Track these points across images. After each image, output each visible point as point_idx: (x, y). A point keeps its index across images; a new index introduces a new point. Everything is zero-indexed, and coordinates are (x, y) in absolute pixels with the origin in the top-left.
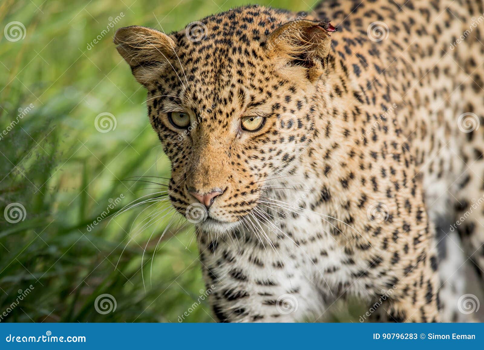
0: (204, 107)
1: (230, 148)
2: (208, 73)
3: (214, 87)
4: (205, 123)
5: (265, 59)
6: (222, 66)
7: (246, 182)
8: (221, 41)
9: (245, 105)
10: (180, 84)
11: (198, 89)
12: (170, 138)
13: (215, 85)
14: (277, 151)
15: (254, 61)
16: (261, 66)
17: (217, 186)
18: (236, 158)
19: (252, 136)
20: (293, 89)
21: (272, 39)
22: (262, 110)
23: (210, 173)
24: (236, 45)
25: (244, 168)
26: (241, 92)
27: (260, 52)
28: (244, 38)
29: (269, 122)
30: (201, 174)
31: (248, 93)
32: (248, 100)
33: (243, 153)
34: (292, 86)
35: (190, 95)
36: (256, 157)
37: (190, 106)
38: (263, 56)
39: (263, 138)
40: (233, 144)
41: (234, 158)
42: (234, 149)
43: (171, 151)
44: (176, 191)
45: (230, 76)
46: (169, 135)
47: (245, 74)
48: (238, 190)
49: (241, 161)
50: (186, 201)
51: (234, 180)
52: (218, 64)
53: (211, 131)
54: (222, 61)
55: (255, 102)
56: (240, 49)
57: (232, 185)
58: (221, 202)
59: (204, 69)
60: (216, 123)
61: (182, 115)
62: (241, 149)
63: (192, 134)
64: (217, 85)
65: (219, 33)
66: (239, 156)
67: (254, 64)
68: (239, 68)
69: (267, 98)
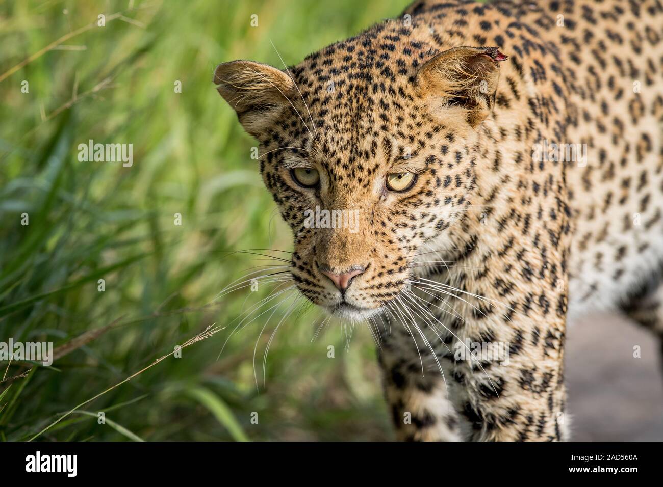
0: (339, 161)
1: (373, 214)
2: (341, 117)
3: (350, 135)
4: (340, 182)
5: (416, 98)
6: (360, 108)
7: (393, 257)
8: (357, 76)
9: (392, 159)
10: (305, 131)
11: (329, 138)
12: (293, 200)
13: (352, 133)
14: (431, 216)
15: (402, 101)
16: (411, 107)
17: (358, 262)
18: (380, 226)
19: (400, 198)
20: (450, 137)
21: (424, 73)
22: (413, 165)
23: (349, 245)
24: (377, 80)
25: (390, 239)
26: (387, 143)
27: (409, 90)
28: (386, 72)
29: (422, 180)
30: (336, 248)
31: (396, 143)
32: (395, 152)
33: (389, 219)
34: (449, 132)
35: (320, 147)
36: (405, 225)
37: (320, 160)
38: (412, 94)
39: (414, 200)
40: (376, 208)
41: (378, 226)
42: (378, 215)
43: (294, 217)
44: (301, 268)
45: (372, 121)
46: (292, 196)
47: (390, 119)
48: (383, 267)
49: (387, 230)
50: (315, 281)
51: (378, 255)
52: (355, 105)
53: (348, 192)
54: (360, 102)
55: (404, 154)
56: (382, 86)
57: (376, 261)
58: (362, 282)
59: (336, 112)
60: (355, 182)
61: (308, 171)
62: (386, 215)
63: (322, 195)
64: (355, 133)
65: (353, 65)
66: (383, 224)
67: (402, 105)
68: (382, 111)
69: (420, 149)
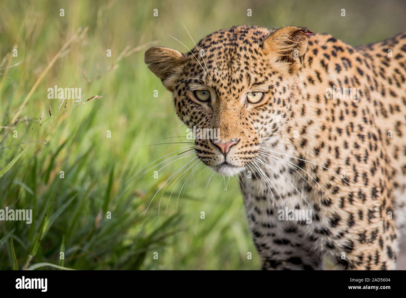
0: (222, 85)
1: (241, 113)
2: (221, 63)
3: (228, 71)
4: (223, 96)
5: (263, 55)
6: (232, 58)
7: (253, 137)
8: (229, 44)
9: (251, 84)
10: (201, 71)
11: (216, 74)
12: (195, 108)
13: (228, 70)
14: (270, 119)
15: (256, 56)
16: (260, 60)
17: (234, 137)
18: (245, 120)
19: (254, 106)
20: (281, 78)
21: (268, 41)
22: (262, 88)
23: (229, 128)
24: (240, 45)
25: (251, 127)
26: (248, 76)
27: (260, 51)
28: (246, 42)
29: (267, 97)
30: (222, 130)
31: (253, 76)
33: (250, 117)
34: (280, 75)
35: (211, 78)
36: (258, 121)
37: (211, 86)
38: (262, 53)
39: (262, 108)
40: (242, 111)
41: (244, 120)
42: (243, 114)
43: (196, 118)
44: (202, 145)
45: (240, 65)
46: (195, 106)
47: (250, 64)
48: (248, 142)
49: (249, 122)
50: (209, 151)
51: (245, 135)
52: (229, 57)
53: (227, 101)
54: (232, 56)
55: (258, 82)
56: (245, 48)
57: (243, 138)
58: (235, 149)
59: (218, 61)
60: (231, 96)
61: (203, 92)
62: (248, 115)
63: (212, 104)
64: (230, 70)
65: (225, 40)
66: (247, 119)
67: (256, 58)
68: (245, 60)
69: (266, 81)
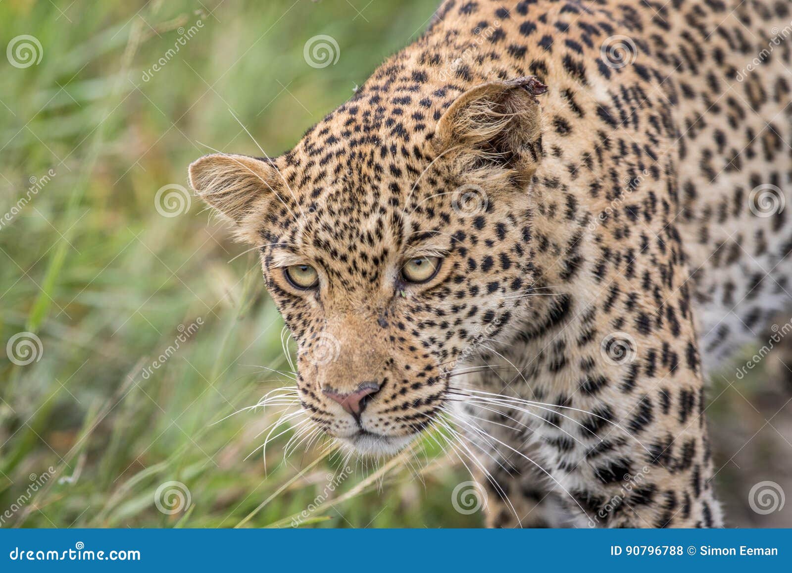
0: (335, 253)
1: (387, 314)
2: (337, 196)
5: (436, 159)
6: (363, 179)
8: (361, 141)
9: (405, 240)
11: (322, 225)
12: (291, 306)
13: (351, 213)
16: (429, 171)
17: (369, 379)
18: (397, 329)
19: (421, 290)
22: (434, 246)
24: (386, 142)
25: (412, 345)
27: (426, 150)
29: (448, 264)
32: (408, 231)
33: (409, 318)
35: (310, 239)
38: (431, 154)
40: (391, 306)
41: (395, 331)
42: (393, 315)
43: (295, 328)
44: (305, 392)
45: (378, 195)
46: (289, 302)
47: (402, 189)
49: (407, 334)
50: (321, 407)
51: (397, 367)
54: (363, 172)
57: (394, 375)
58: (379, 404)
59: (330, 190)
60: (358, 277)
61: (305, 268)
62: (405, 315)
65: (357, 128)
66: (401, 326)
67: (417, 168)
68: (393, 179)
69: (443, 225)
